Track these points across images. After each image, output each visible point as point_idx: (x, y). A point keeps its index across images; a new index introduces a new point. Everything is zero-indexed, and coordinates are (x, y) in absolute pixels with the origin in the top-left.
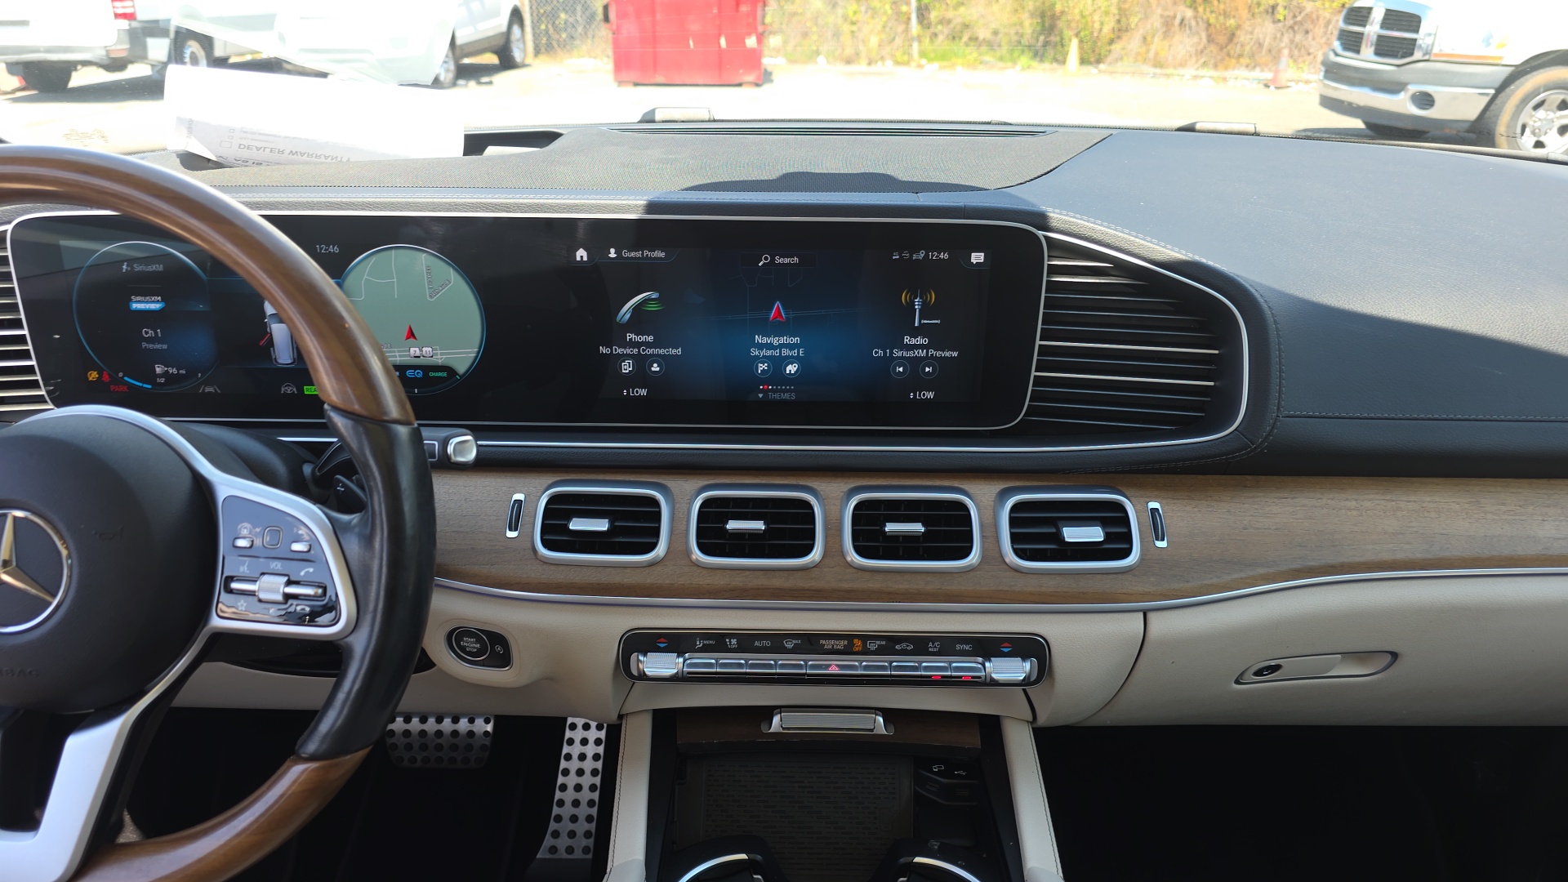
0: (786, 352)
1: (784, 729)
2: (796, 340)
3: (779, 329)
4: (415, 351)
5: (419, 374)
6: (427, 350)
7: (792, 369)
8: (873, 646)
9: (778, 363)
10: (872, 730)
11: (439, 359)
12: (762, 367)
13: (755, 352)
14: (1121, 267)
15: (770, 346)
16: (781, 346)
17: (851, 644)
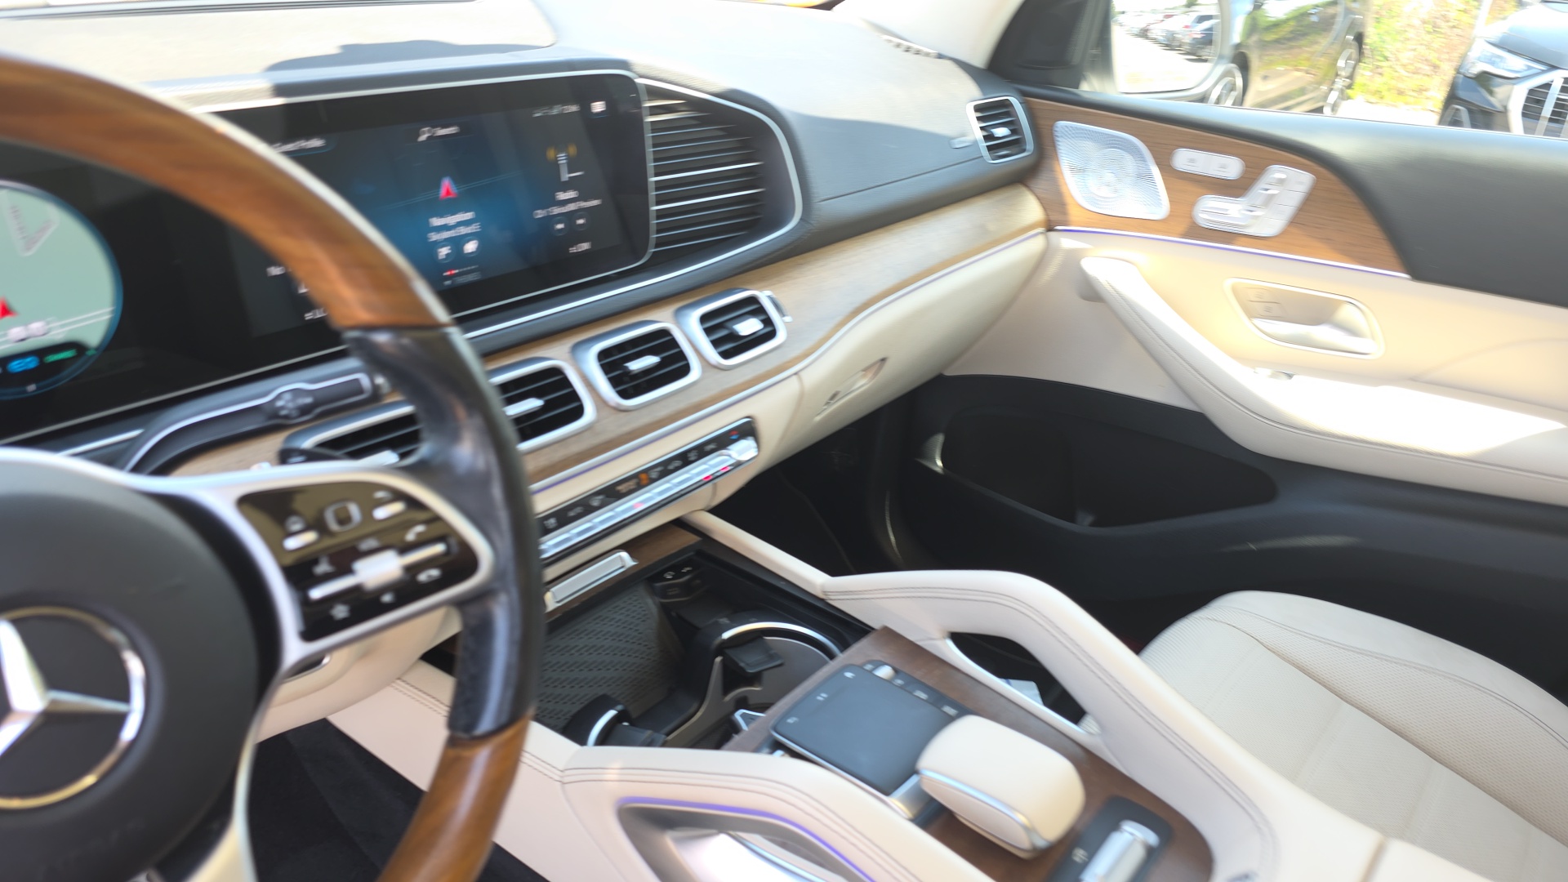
0: (463, 230)
1: (558, 602)
2: (469, 216)
3: (451, 207)
4: (17, 332)
5: (31, 363)
6: (36, 327)
7: (471, 247)
8: (654, 475)
9: (457, 243)
10: (622, 567)
11: (58, 335)
12: (444, 252)
13: (434, 237)
14: (692, 103)
15: (446, 228)
16: (460, 224)
17: (640, 480)
